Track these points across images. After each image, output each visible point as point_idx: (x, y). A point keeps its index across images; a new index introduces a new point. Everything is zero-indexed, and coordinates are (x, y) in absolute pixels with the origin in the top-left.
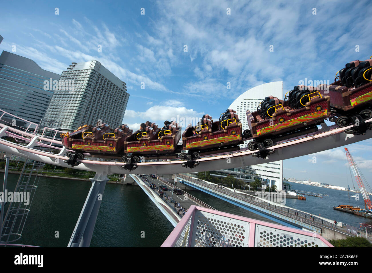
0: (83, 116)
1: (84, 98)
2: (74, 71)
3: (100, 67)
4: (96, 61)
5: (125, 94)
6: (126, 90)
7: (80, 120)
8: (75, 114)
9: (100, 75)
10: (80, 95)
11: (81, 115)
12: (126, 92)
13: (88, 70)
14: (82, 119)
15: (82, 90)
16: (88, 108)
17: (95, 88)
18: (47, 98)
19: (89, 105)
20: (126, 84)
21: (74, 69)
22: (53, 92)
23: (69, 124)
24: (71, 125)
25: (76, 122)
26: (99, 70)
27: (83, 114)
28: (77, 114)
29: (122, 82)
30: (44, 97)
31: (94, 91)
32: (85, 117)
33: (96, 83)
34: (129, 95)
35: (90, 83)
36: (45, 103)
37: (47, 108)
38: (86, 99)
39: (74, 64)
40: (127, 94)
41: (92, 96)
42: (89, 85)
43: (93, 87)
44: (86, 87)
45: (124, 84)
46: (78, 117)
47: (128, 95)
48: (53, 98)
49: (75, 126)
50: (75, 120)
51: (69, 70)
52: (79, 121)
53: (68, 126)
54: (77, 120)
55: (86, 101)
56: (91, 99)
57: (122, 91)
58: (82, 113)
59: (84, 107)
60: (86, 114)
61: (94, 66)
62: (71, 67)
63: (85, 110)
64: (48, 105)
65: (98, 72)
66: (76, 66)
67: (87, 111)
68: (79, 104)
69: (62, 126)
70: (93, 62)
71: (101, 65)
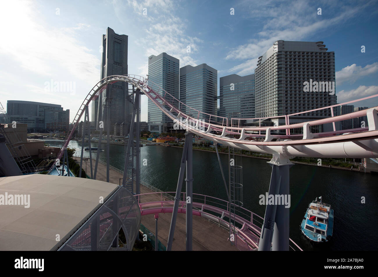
0: (285, 101)
1: (280, 84)
2: (262, 64)
3: (284, 45)
4: (278, 41)
5: (327, 55)
6: (327, 49)
7: (283, 106)
8: (276, 102)
9: (286, 52)
10: (275, 83)
11: (283, 101)
12: (327, 51)
13: (273, 55)
14: (285, 104)
15: (275, 77)
16: (286, 92)
17: (286, 69)
18: (252, 97)
19: (287, 88)
20: (322, 43)
21: (262, 63)
22: (254, 91)
23: (275, 112)
24: (276, 113)
25: (280, 108)
26: (284, 48)
27: (284, 99)
28: (278, 101)
29: (317, 43)
30: (250, 97)
31: (286, 72)
32: (286, 101)
33: (286, 63)
34: (334, 54)
35: (280, 66)
36: (252, 101)
37: (254, 105)
38: (282, 84)
39: (260, 59)
40: (329, 53)
41: (286, 78)
42: (279, 69)
43: (284, 68)
44: (277, 73)
45: (321, 44)
46: (280, 103)
47: (331, 54)
48: (256, 95)
49: (280, 113)
50: (278, 107)
51: (259, 65)
52: (282, 107)
53: (275, 114)
54: (280, 107)
55: (282, 85)
56: (286, 82)
57: (320, 53)
58: (282, 99)
59: (282, 92)
60: (287, 98)
61: (278, 48)
62: (259, 62)
63: (284, 95)
64: (254, 102)
66: (263, 58)
67: (286, 95)
68: (277, 91)
69: (270, 115)
70: (275, 45)
71: (283, 41)
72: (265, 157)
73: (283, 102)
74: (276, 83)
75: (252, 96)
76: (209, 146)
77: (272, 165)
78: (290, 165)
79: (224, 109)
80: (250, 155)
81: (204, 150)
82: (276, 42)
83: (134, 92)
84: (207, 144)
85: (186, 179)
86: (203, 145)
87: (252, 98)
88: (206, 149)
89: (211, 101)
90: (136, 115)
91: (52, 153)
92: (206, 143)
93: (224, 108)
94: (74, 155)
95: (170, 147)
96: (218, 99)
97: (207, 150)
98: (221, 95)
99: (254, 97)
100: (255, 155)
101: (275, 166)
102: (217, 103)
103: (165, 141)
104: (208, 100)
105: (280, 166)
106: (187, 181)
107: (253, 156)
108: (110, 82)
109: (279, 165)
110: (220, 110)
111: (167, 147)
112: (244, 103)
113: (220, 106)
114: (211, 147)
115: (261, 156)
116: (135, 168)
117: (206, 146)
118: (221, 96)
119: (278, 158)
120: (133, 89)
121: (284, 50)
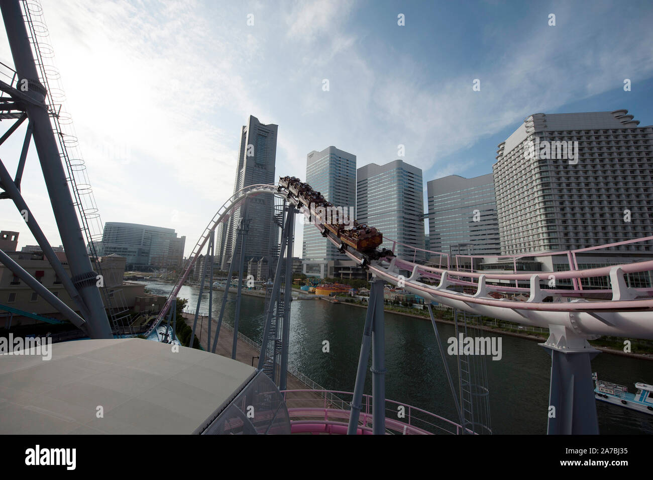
0: (560, 221)
1: (546, 189)
2: (506, 156)
3: (545, 121)
4: (533, 116)
5: (639, 132)
6: (638, 123)
7: (557, 230)
8: (543, 222)
9: (552, 133)
10: (535, 188)
11: (556, 221)
12: (639, 126)
13: (526, 140)
14: (561, 228)
15: (534, 178)
16: (562, 203)
17: (556, 162)
19: (561, 196)
20: (626, 112)
21: (505, 154)
22: (495, 203)
23: (542, 243)
24: (546, 244)
25: (553, 236)
26: (546, 126)
27: (558, 217)
28: (547, 221)
29: (614, 113)
30: (489, 215)
32: (564, 222)
36: (492, 222)
38: (550, 189)
39: (501, 147)
40: (644, 129)
43: (551, 161)
44: (538, 169)
45: (623, 114)
46: (550, 226)
47: (650, 131)
48: (499, 211)
49: (555, 244)
50: (549, 233)
51: (499, 159)
52: (556, 232)
53: (542, 248)
54: (552, 232)
56: (560, 185)
57: (624, 131)
58: (555, 216)
59: (553, 204)
60: (564, 215)
61: (534, 127)
62: (500, 153)
63: (558, 209)
64: (497, 224)
65: (545, 132)
66: (505, 146)
67: (562, 209)
68: (542, 202)
69: (532, 249)
70: (527, 121)
71: (544, 115)
72: (530, 334)
73: (559, 222)
74: (537, 188)
75: (491, 212)
76: (411, 305)
77: (550, 350)
78: (591, 354)
79: (439, 237)
80: (497, 328)
81: (403, 314)
82: (529, 116)
83: (285, 209)
84: (407, 301)
85: (372, 369)
86: (401, 302)
87: (491, 217)
88: (406, 312)
89: (412, 222)
90: (287, 246)
91: (153, 305)
92: (405, 299)
93: (437, 235)
94: (185, 310)
95: (338, 303)
96: (425, 219)
97: (408, 313)
98: (432, 211)
99: (496, 215)
100: (509, 327)
101: (556, 352)
102: (423, 225)
103: (331, 292)
104: (407, 221)
105: (569, 355)
106: (374, 373)
107: (504, 330)
108: (249, 194)
109: (566, 352)
110: (431, 239)
111: (335, 303)
112: (477, 226)
113: (430, 231)
114: (416, 307)
115: (521, 332)
116: (280, 340)
117: (406, 305)
118: (431, 213)
119: (563, 337)
120: (284, 205)
121: (546, 129)
